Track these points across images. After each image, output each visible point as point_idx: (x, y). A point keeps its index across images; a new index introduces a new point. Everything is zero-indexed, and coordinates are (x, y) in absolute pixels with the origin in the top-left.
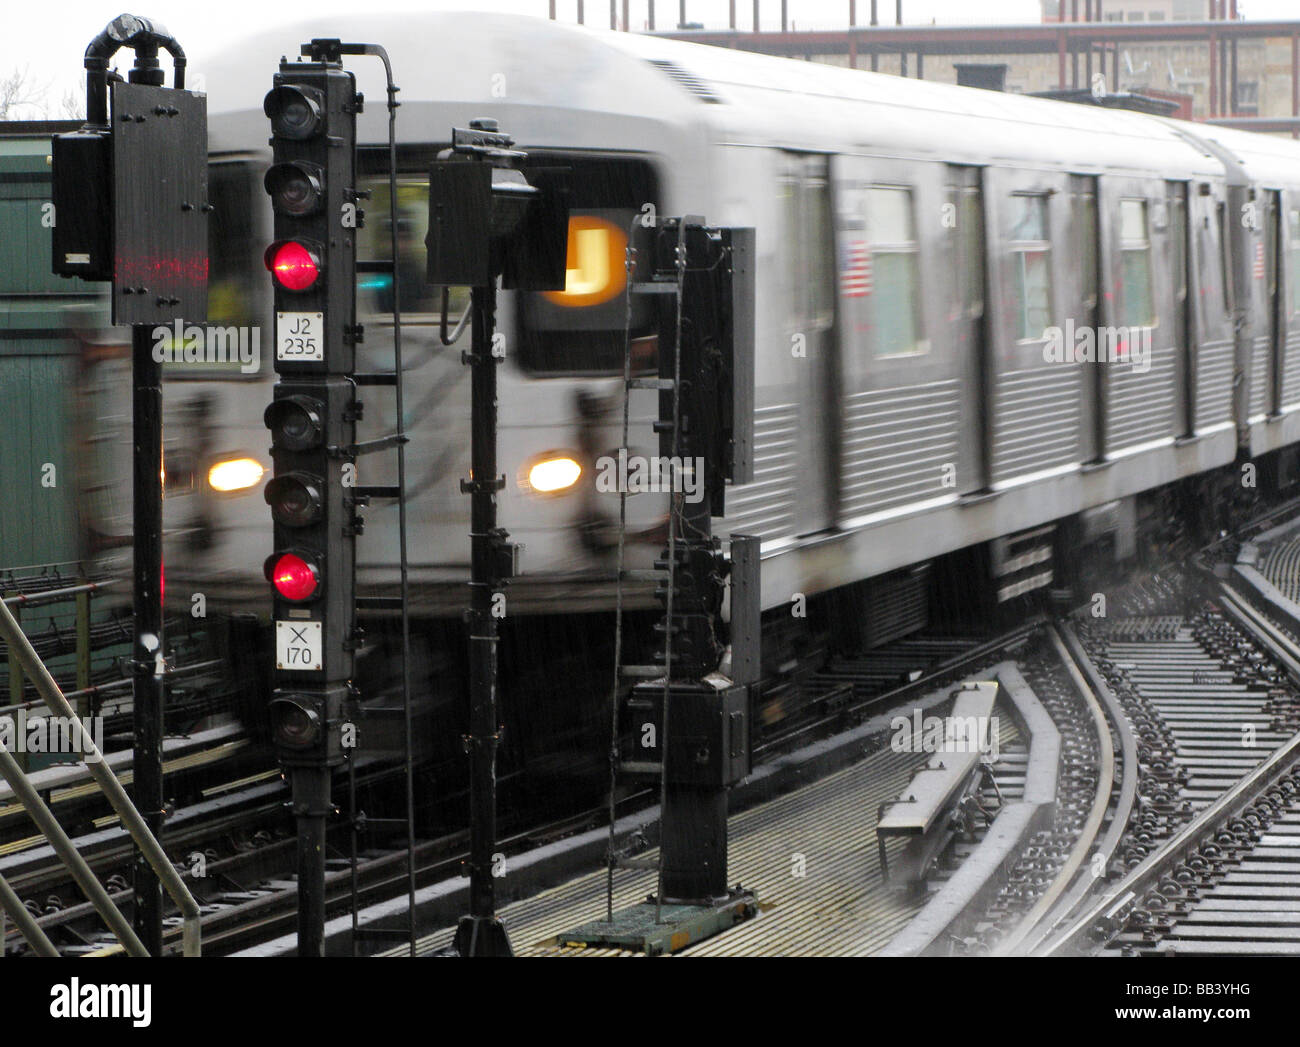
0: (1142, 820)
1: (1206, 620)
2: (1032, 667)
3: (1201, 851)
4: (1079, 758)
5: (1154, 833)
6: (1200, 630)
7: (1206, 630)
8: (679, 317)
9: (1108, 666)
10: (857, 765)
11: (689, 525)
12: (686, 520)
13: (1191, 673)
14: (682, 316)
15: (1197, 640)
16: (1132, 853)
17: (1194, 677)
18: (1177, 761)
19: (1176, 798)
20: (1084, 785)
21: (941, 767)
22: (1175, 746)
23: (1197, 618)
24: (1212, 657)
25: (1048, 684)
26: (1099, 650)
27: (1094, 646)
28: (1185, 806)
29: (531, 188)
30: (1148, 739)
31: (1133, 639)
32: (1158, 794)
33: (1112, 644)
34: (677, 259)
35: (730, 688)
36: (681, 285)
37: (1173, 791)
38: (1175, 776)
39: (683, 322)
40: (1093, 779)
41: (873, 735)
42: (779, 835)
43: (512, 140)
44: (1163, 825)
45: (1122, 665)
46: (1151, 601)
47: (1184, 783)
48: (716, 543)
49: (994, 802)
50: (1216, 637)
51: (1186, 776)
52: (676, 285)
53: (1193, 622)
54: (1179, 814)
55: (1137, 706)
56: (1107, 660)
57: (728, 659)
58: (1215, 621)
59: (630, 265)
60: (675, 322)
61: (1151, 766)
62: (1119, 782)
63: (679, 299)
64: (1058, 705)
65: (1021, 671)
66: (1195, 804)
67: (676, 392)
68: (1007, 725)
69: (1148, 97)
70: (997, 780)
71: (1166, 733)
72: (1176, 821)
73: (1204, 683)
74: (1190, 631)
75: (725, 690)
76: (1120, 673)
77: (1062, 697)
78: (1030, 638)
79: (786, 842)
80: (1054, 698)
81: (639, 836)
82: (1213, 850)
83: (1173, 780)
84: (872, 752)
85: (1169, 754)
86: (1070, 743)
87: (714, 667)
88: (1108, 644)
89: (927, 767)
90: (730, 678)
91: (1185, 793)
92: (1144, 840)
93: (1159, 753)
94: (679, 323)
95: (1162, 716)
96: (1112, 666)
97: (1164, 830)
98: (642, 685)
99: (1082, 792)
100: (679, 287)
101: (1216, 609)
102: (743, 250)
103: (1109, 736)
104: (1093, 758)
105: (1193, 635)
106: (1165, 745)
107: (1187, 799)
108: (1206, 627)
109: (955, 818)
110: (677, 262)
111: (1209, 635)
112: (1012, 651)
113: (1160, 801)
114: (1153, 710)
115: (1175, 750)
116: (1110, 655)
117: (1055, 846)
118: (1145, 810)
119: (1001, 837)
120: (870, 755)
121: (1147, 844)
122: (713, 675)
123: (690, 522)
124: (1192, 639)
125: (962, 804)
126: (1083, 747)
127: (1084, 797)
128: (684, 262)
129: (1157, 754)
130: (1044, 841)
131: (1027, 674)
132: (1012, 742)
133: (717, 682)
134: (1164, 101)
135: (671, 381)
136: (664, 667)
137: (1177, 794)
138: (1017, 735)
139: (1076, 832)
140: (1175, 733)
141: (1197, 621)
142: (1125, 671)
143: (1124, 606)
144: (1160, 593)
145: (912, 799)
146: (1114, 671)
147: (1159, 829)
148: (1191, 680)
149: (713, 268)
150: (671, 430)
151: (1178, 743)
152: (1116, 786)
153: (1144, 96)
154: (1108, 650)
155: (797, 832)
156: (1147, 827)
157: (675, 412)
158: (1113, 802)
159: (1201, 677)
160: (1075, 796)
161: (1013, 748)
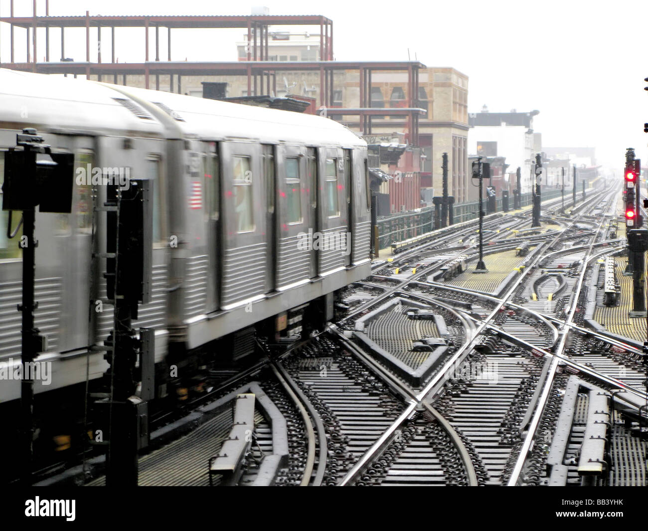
0: (332, 462)
1: (344, 360)
2: (265, 384)
3: (362, 479)
4: (295, 430)
5: (337, 469)
6: (342, 365)
7: (344, 365)
8: (118, 223)
9: (301, 383)
10: (188, 435)
11: (121, 324)
12: (120, 321)
13: (342, 387)
14: (120, 222)
15: (341, 370)
16: (329, 480)
17: (343, 389)
18: (342, 432)
19: (345, 451)
20: (300, 445)
21: (237, 438)
22: (339, 424)
23: (340, 359)
24: (350, 378)
25: (273, 393)
26: (295, 375)
27: (292, 373)
28: (350, 455)
29: (54, 163)
30: (327, 421)
31: (310, 369)
32: (337, 450)
33: (301, 372)
34: (117, 194)
35: (140, 403)
36: (119, 207)
37: (342, 448)
38: (343, 440)
39: (120, 225)
40: (304, 442)
41: (194, 420)
42: (156, 472)
43: (43, 139)
44: (341, 465)
45: (307, 382)
46: (316, 350)
47: (346, 443)
48: (134, 333)
49: (258, 454)
50: (351, 368)
51: (348, 440)
52: (116, 207)
53: (338, 361)
54: (348, 459)
55: (319, 404)
56: (301, 380)
57: (139, 389)
58: (349, 360)
59: (94, 197)
60: (116, 226)
61: (331, 435)
62: (318, 444)
63: (118, 214)
64: (280, 404)
65: (260, 386)
66: (355, 454)
67: (117, 259)
68: (258, 414)
69: (295, 100)
70: (259, 442)
71: (334, 418)
72: (347, 463)
73: (348, 392)
74: (338, 365)
75: (138, 404)
76: (307, 387)
77: (282, 400)
78: (262, 369)
79: (161, 476)
80: (278, 400)
81: (88, 474)
82: (368, 478)
83: (341, 442)
84: (194, 429)
85: (338, 428)
86: (289, 423)
87: (133, 393)
88: (298, 372)
89: (230, 439)
90: (141, 398)
91: (348, 448)
92: (333, 473)
93: (333, 428)
94: (118, 226)
95: (331, 409)
96: (303, 383)
97: (342, 468)
98: (97, 402)
99: (300, 448)
100: (118, 209)
101: (348, 354)
102: (148, 190)
103: (309, 420)
104: (302, 431)
105: (338, 367)
106: (335, 424)
107: (350, 451)
108: (345, 363)
109: (244, 464)
110: (117, 196)
111: (347, 367)
112: (254, 376)
113: (338, 453)
114: (326, 406)
115: (339, 426)
116: (301, 378)
117: (292, 477)
118: (332, 457)
119: (266, 473)
120: (193, 430)
121: (335, 475)
122: (133, 397)
123: (122, 322)
124: (338, 369)
125: (246, 457)
126: (296, 425)
127: (301, 451)
128: (121, 196)
129: (332, 428)
130: (285, 474)
131: (263, 387)
132: (261, 423)
133: (135, 400)
134: (303, 101)
135: (114, 254)
136: (110, 394)
137: (345, 449)
138: (263, 419)
139: (301, 469)
140: (339, 418)
141: (340, 360)
142: (310, 386)
143: (304, 353)
144: (320, 346)
145: (225, 456)
146: (304, 386)
147: (339, 467)
148: (342, 390)
149: (133, 199)
150: (114, 277)
151: (341, 423)
152: (317, 446)
153: (293, 99)
154: (299, 375)
155: (165, 471)
156: (334, 466)
157: (116, 269)
158: (317, 454)
159: (347, 389)
160: (296, 450)
161: (262, 426)
